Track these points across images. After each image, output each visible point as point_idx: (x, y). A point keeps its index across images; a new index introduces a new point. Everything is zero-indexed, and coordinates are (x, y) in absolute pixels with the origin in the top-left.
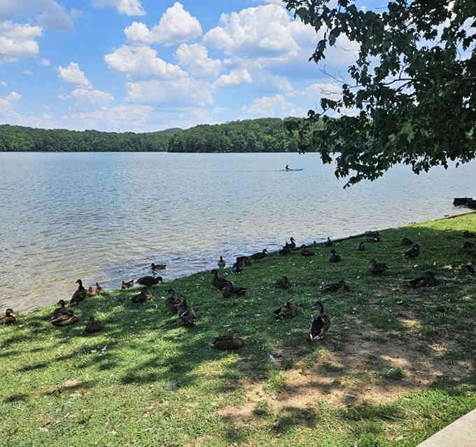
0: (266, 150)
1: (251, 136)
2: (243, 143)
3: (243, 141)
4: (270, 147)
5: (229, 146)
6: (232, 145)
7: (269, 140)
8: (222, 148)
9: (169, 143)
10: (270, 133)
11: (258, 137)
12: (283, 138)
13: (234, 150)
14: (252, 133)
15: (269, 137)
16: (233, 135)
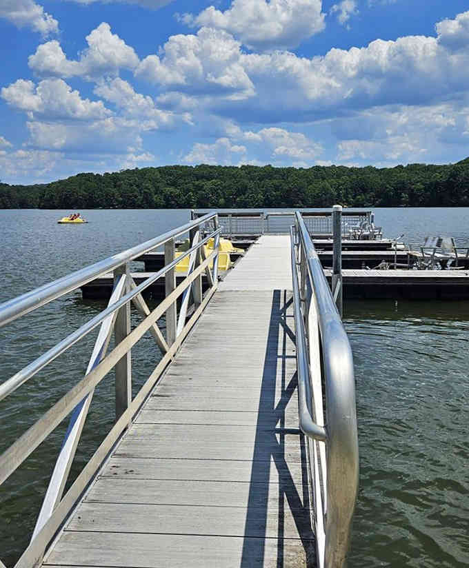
0: (168, 206)
1: (146, 188)
2: (136, 197)
3: (136, 193)
4: (173, 202)
5: (117, 200)
6: (121, 199)
7: (171, 193)
8: (108, 204)
9: (41, 198)
10: (174, 184)
11: (157, 189)
12: (189, 190)
13: (124, 205)
14: (149, 185)
15: (172, 189)
16: (124, 186)
